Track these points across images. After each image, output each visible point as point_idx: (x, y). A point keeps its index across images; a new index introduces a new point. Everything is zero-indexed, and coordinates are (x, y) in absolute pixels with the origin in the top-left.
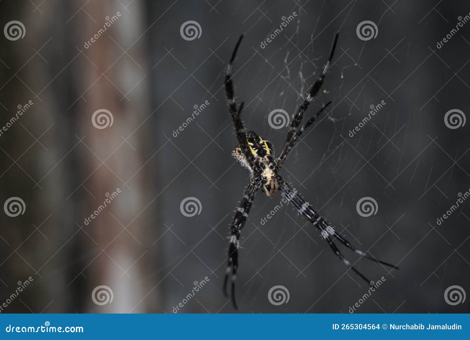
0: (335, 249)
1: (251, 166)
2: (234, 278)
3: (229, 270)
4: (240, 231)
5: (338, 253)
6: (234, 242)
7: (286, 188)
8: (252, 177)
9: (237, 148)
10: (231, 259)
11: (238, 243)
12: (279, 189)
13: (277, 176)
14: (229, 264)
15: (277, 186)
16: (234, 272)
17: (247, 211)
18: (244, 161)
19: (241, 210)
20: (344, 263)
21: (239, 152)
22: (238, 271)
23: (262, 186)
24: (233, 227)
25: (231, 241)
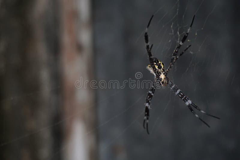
0: (192, 110)
1: (155, 73)
2: (148, 121)
3: (145, 118)
4: (150, 101)
5: (193, 112)
6: (148, 106)
7: (170, 83)
8: (155, 78)
9: (149, 65)
10: (146, 113)
11: (149, 106)
12: (167, 83)
13: (166, 78)
14: (146, 115)
15: (166, 82)
16: (148, 119)
17: (153, 93)
18: (151, 71)
19: (150, 92)
20: (196, 117)
21: (150, 67)
22: (149, 118)
23: (160, 82)
24: (147, 99)
25: (146, 105)
